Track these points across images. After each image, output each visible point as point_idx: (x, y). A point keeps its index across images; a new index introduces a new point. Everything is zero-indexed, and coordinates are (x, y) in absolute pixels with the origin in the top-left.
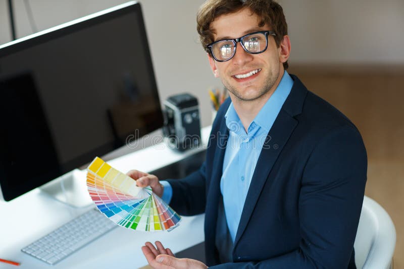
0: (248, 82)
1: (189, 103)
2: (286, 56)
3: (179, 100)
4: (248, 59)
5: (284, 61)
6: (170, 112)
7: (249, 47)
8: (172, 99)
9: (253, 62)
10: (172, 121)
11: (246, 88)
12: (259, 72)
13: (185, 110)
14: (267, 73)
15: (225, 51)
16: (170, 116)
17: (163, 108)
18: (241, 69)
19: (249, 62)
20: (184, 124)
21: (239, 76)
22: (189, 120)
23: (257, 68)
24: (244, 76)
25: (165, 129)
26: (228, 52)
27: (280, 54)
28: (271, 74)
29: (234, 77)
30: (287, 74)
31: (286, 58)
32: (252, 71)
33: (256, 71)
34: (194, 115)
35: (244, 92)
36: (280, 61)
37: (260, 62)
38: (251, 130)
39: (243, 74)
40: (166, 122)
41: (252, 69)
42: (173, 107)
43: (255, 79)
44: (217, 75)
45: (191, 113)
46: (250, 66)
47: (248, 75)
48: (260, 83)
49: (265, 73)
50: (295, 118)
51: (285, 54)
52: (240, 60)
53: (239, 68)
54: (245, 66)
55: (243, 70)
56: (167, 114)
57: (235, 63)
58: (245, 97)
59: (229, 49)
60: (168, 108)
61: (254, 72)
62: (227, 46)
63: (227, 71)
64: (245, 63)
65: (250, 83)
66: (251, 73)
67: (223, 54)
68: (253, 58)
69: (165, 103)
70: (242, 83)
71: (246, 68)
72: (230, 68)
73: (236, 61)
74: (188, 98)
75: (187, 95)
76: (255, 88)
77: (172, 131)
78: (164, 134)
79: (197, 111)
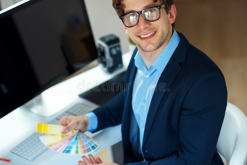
0: (149, 40)
1: (114, 41)
2: (173, 19)
3: (107, 39)
4: (148, 26)
5: (172, 22)
6: (102, 48)
7: (148, 16)
8: (103, 39)
9: (151, 27)
10: (103, 53)
11: (147, 44)
12: (155, 32)
13: (112, 46)
14: (161, 33)
15: (132, 19)
16: (102, 50)
17: (97, 45)
18: (143, 32)
19: (148, 27)
20: (111, 55)
21: (142, 36)
22: (114, 52)
23: (154, 30)
24: (145, 36)
25: (99, 59)
26: (134, 19)
27: (169, 18)
28: (163, 33)
29: (139, 37)
30: (175, 32)
31: (173, 20)
32: (150, 33)
33: (153, 33)
34: (118, 49)
35: (146, 47)
36: (169, 23)
37: (155, 26)
38: (150, 70)
39: (144, 35)
40: (99, 54)
41: (150, 31)
42: (104, 45)
43: (153, 38)
44: (128, 33)
45: (115, 47)
46: (149, 30)
47: (148, 35)
48: (156, 40)
49: (159, 34)
50: (180, 64)
51: (172, 17)
52: (142, 26)
53: (141, 31)
54: (145, 30)
55: (144, 33)
56: (100, 49)
57: (139, 28)
58: (147, 50)
59: (135, 17)
60: (100, 45)
61: (152, 34)
62: (133, 15)
63: (134, 33)
64: (145, 28)
65: (150, 41)
66: (150, 34)
67: (131, 21)
68: (150, 25)
69: (98, 42)
70: (144, 41)
71: (146, 31)
72: (136, 31)
73: (140, 27)
74: (113, 38)
75: (112, 35)
76: (153, 44)
77: (104, 60)
78: (99, 62)
79: (119, 46)
